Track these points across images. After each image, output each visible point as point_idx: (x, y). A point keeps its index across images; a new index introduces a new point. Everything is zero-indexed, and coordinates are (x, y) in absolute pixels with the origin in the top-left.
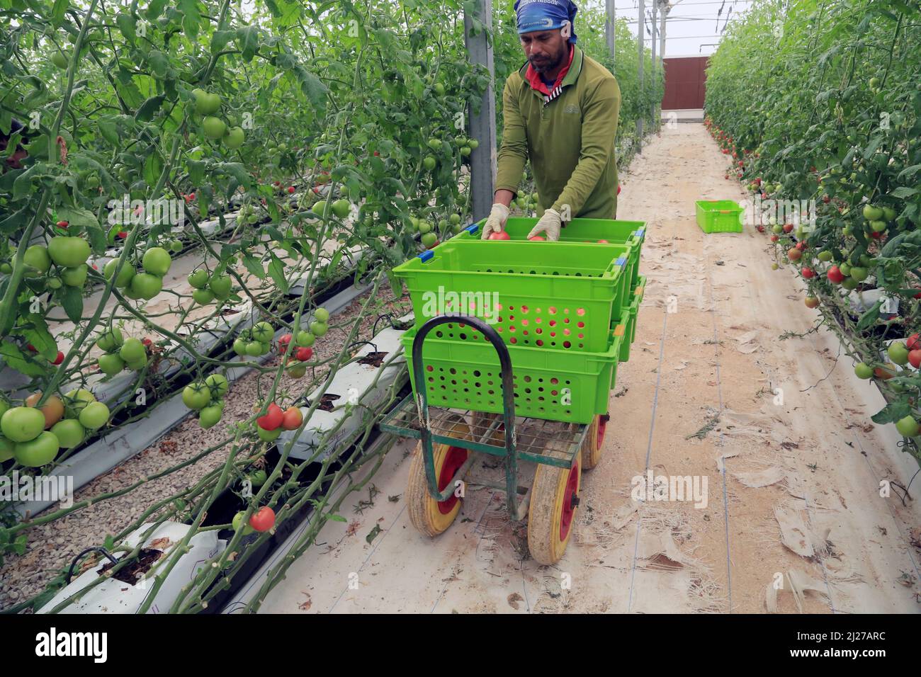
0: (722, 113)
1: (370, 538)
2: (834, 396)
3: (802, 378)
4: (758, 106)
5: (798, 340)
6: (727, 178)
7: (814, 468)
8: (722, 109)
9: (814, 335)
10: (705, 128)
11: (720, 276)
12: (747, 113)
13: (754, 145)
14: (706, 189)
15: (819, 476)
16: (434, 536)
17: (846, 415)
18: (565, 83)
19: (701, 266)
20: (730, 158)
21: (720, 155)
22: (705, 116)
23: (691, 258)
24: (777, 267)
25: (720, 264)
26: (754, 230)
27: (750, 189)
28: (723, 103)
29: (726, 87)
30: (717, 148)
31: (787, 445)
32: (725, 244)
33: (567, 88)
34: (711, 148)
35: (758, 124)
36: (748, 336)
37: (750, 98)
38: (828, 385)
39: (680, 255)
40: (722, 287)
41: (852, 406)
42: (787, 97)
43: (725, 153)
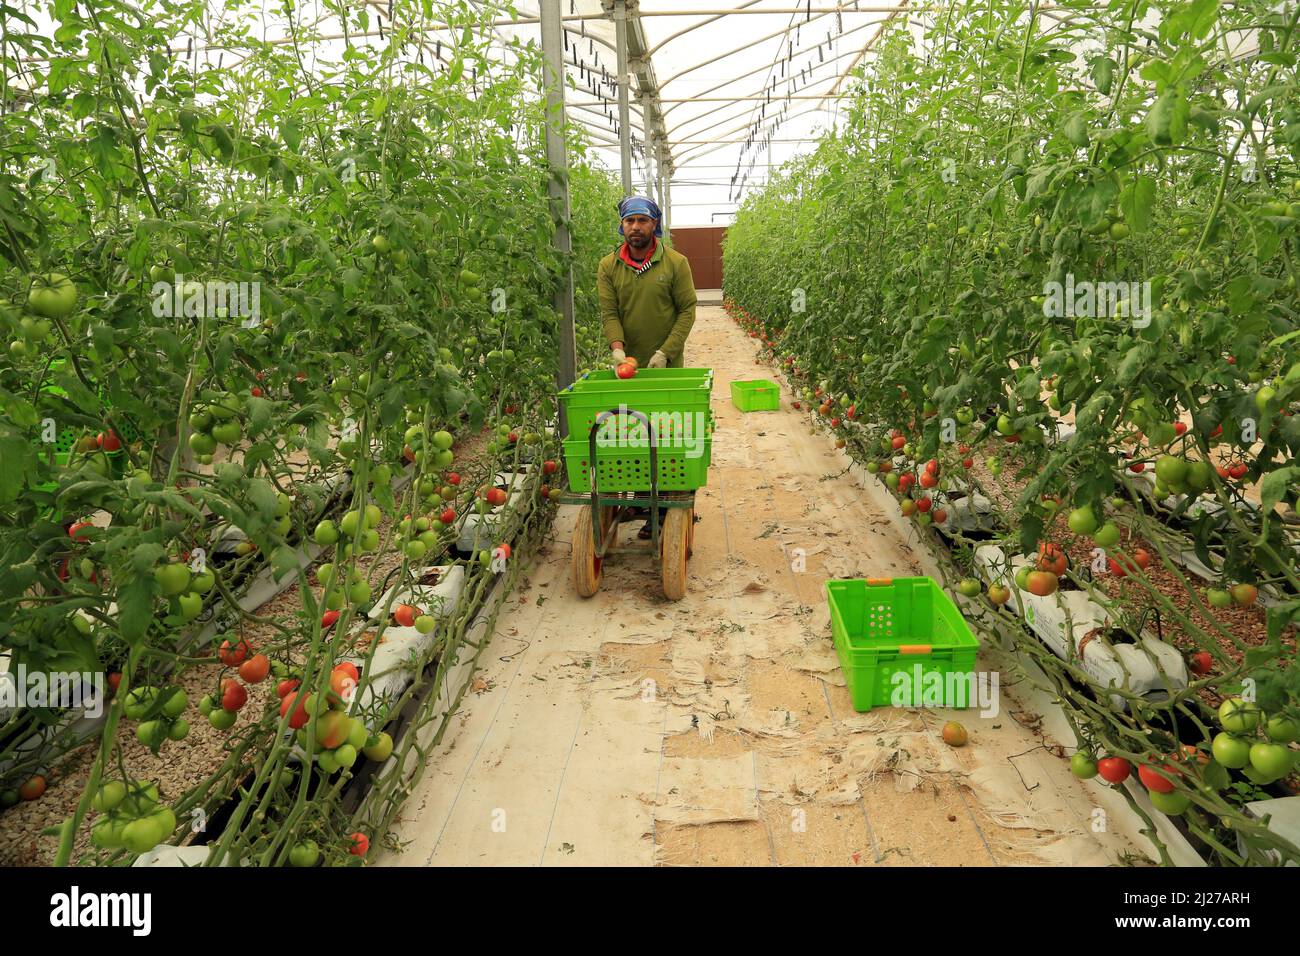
0: (747, 292)
1: (539, 603)
2: (863, 510)
3: (839, 502)
4: (783, 285)
5: (835, 481)
6: (757, 363)
7: (849, 544)
8: (745, 288)
9: (846, 476)
10: (724, 312)
11: (762, 444)
12: (774, 292)
13: (783, 324)
14: (737, 374)
15: (852, 547)
16: (586, 597)
17: (871, 518)
18: (654, 259)
19: (744, 438)
20: (759, 343)
21: (746, 341)
22: (725, 296)
23: (733, 432)
24: (813, 432)
25: (762, 435)
26: (791, 407)
27: (783, 368)
28: (746, 282)
29: (748, 264)
30: (741, 333)
31: (829, 535)
32: (763, 420)
33: (655, 264)
34: (736, 334)
35: (785, 302)
36: (793, 481)
37: (775, 277)
38: (859, 504)
39: (722, 430)
40: (766, 452)
41: (876, 513)
42: (806, 277)
43: (753, 336)
